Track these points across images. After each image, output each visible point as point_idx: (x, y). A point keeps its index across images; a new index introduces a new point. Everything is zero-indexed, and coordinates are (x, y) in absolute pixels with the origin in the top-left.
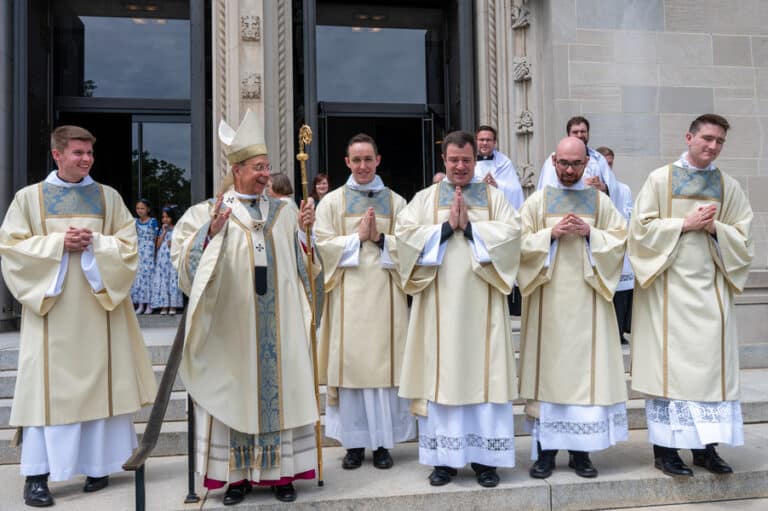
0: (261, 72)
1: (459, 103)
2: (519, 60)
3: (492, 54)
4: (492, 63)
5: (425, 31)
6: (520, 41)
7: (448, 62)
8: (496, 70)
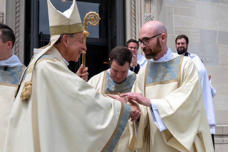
0: (4, 11)
1: (116, 36)
2: (147, 14)
3: (133, 11)
4: (133, 16)
5: (99, 4)
6: (148, 5)
7: (110, 17)
8: (135, 20)
